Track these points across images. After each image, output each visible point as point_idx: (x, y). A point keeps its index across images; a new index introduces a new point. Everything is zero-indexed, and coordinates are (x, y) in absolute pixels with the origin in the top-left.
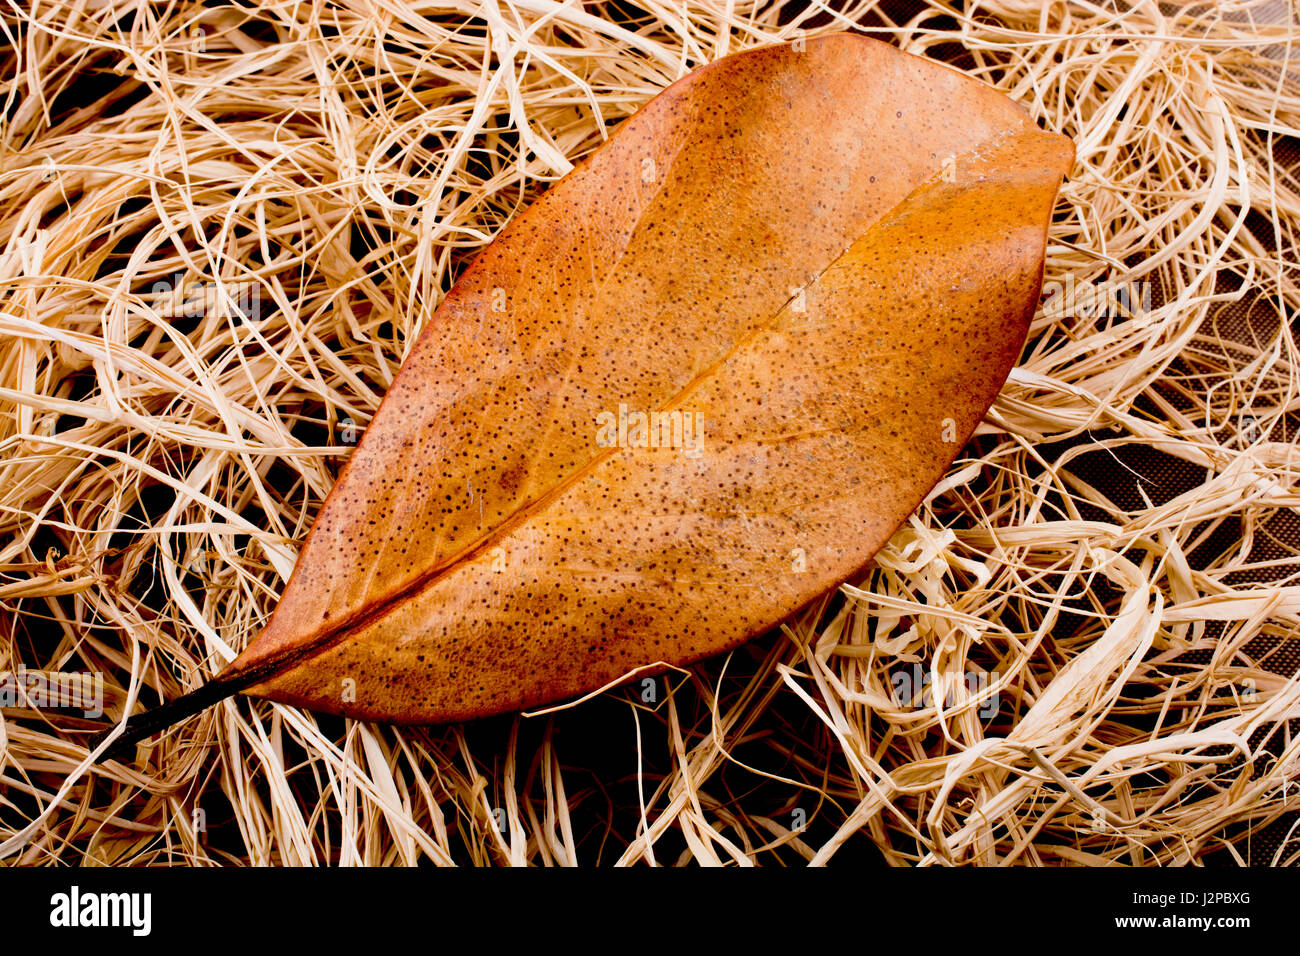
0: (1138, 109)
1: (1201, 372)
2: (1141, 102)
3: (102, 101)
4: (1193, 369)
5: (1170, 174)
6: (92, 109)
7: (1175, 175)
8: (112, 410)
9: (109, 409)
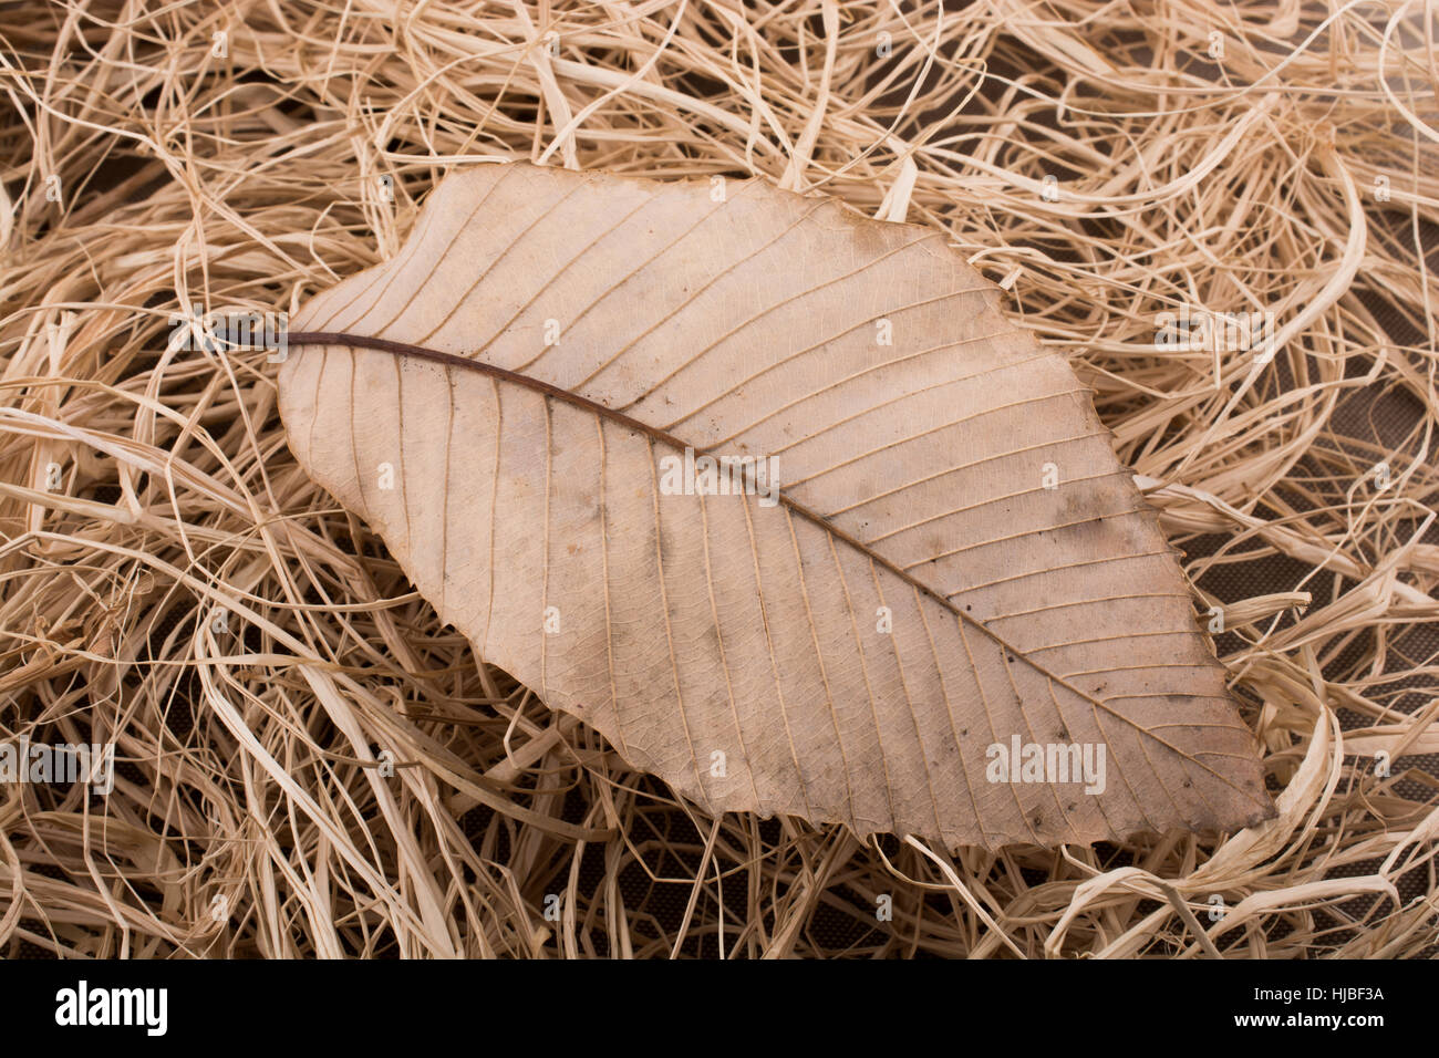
0: (1257, 185)
1: (1334, 474)
2: (1261, 177)
3: (123, 187)
4: (1324, 469)
5: (1295, 256)
6: (112, 196)
7: (1300, 257)
8: (133, 510)
9: (130, 511)
